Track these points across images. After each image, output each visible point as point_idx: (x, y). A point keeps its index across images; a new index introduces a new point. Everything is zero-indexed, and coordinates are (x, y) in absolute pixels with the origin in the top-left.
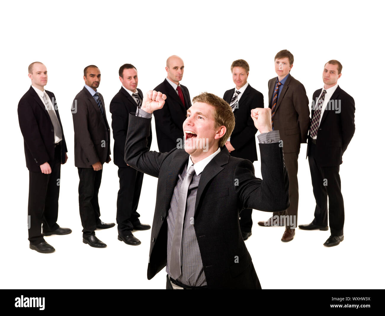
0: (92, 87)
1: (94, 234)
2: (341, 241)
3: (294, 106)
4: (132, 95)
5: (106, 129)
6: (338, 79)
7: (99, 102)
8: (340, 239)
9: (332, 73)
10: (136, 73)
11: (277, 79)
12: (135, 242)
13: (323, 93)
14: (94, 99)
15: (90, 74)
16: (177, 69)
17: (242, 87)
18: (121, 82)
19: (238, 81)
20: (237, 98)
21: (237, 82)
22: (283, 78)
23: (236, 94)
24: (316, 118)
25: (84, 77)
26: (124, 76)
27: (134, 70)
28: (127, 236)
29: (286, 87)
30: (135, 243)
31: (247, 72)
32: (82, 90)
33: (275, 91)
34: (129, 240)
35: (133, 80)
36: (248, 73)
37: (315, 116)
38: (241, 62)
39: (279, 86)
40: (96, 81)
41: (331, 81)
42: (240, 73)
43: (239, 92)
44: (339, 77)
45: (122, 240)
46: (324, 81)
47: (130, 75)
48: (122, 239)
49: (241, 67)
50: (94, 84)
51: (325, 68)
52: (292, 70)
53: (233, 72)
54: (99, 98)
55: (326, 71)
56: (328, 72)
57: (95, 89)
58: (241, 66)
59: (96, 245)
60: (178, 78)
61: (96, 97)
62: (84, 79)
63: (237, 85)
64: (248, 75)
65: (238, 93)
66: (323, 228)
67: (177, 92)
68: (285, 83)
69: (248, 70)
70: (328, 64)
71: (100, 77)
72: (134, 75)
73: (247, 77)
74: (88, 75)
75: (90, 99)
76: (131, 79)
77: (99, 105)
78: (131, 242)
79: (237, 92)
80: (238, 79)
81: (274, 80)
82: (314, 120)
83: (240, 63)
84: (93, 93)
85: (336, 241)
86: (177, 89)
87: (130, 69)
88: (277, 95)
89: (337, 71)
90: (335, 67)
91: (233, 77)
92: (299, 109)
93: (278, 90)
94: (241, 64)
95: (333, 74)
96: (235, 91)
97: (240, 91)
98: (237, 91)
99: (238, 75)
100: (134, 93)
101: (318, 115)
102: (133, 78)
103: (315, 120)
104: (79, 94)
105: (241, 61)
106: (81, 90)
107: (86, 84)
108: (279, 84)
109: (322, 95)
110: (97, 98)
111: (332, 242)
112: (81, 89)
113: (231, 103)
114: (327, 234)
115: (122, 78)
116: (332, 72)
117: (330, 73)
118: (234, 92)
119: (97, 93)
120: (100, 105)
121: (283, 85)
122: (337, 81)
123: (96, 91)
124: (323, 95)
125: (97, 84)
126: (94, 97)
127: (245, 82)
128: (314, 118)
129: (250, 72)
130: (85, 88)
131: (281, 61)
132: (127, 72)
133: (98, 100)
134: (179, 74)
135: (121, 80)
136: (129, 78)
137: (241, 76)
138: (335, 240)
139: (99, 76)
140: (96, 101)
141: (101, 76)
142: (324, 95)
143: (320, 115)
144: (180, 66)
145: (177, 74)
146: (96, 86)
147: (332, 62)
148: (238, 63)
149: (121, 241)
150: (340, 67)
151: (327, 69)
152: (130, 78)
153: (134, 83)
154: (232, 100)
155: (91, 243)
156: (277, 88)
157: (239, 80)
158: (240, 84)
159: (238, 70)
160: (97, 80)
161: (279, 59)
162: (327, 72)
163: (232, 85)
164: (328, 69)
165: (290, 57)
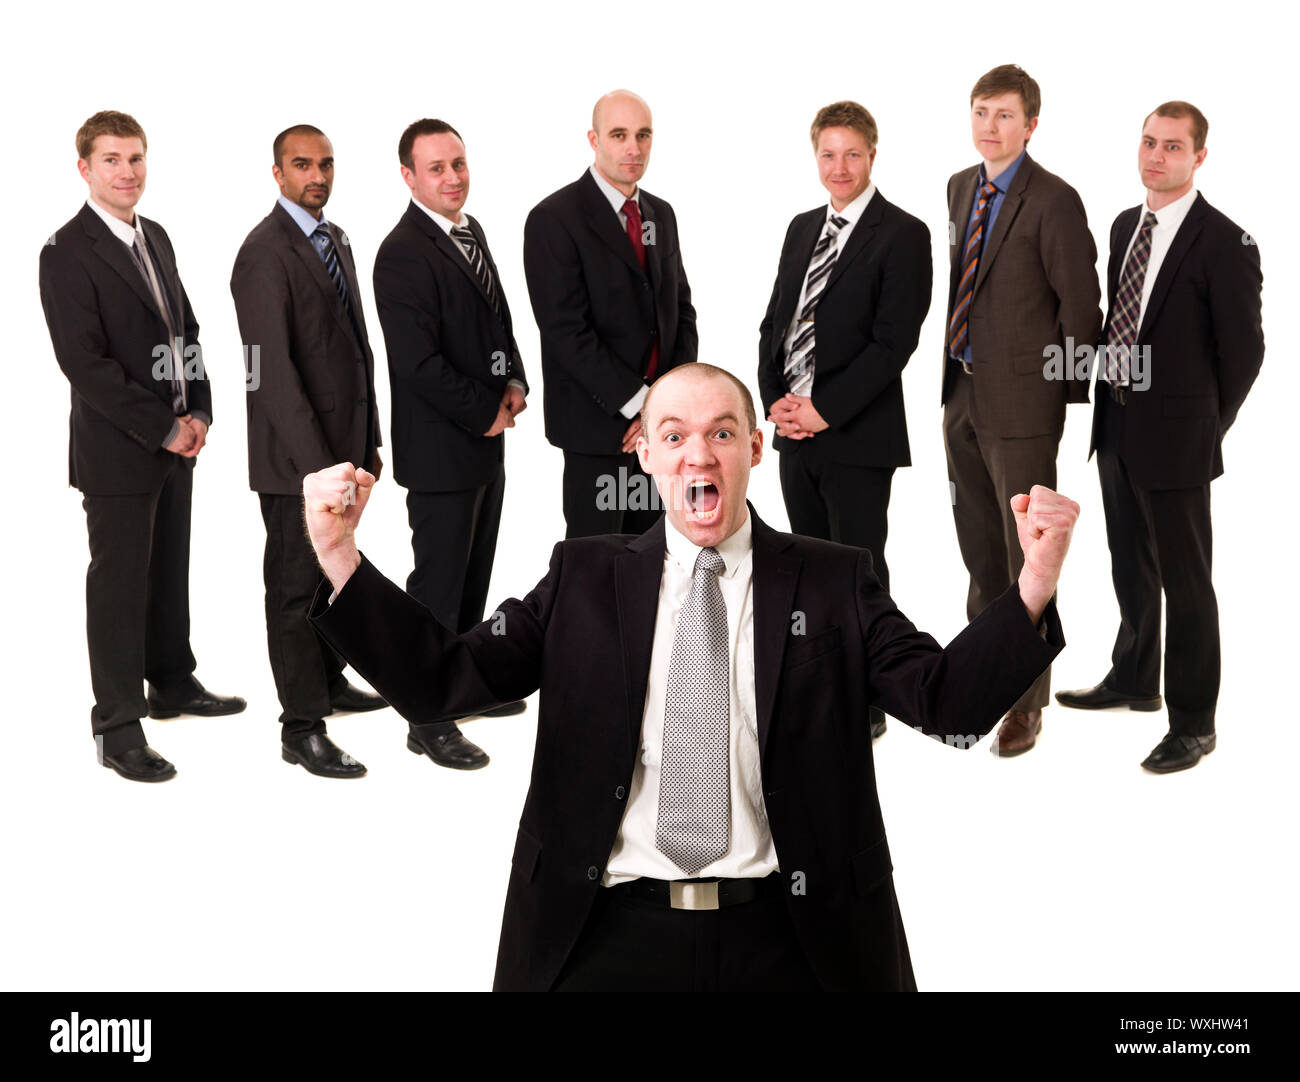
0: (302, 204)
1: (320, 728)
2: (1206, 753)
3: (1044, 271)
4: (451, 232)
5: (358, 353)
6: (1194, 168)
7: (331, 258)
8: (1200, 745)
9: (1173, 148)
10: (460, 148)
11: (979, 171)
12: (469, 758)
13: (1146, 224)
14: (312, 249)
15: (293, 157)
16: (625, 136)
17: (852, 200)
18: (409, 185)
19: (841, 180)
20: (835, 242)
21: (834, 182)
22: (1003, 166)
23: (829, 228)
24: (1124, 317)
25: (274, 167)
26: (416, 163)
27: (452, 139)
28: (441, 738)
29: (1017, 203)
30: (469, 760)
31: (870, 147)
32: (271, 215)
33: (976, 217)
34: (448, 749)
35: (451, 176)
36: (875, 151)
37: (1120, 309)
38: (848, 109)
39: (988, 198)
40: (315, 184)
41: (1172, 179)
42: (849, 148)
43: (840, 219)
44: (1200, 160)
45: (422, 750)
46: (1145, 179)
47: (437, 158)
48: (422, 746)
49: (850, 127)
50: (308, 194)
51: (1146, 132)
52: (1035, 137)
53: (820, 149)
54: (331, 243)
55: (1151, 144)
56: (1159, 147)
57: (315, 210)
58: (849, 123)
59: (328, 767)
60: (626, 168)
61: (320, 241)
62: (276, 174)
63: (833, 195)
64: (872, 157)
65: (840, 222)
66: (1143, 700)
67: (623, 220)
68: (1011, 187)
69: (874, 138)
70: (1155, 116)
71: (332, 166)
72: (454, 156)
73: (871, 164)
74: (287, 160)
75: (297, 248)
76: (443, 172)
77: (331, 269)
78: (454, 758)
79: (834, 220)
80: (838, 172)
81: (971, 178)
82: (1117, 323)
83: (845, 114)
84: (307, 224)
85: (1188, 752)
86: (622, 210)
87: (436, 137)
88: (980, 229)
89: (1189, 142)
90: (1182, 128)
91: (821, 167)
92: (1061, 278)
93: (986, 212)
94: (849, 116)
95: (1176, 153)
96: (829, 216)
97: (844, 215)
98: (836, 216)
99: (839, 157)
100: (459, 226)
101: (1131, 304)
102: (449, 168)
103: (1122, 324)
104: (256, 229)
105: (847, 106)
106: (267, 215)
107: (284, 193)
108: (989, 189)
109: (1141, 232)
110: (322, 243)
111: (1171, 756)
112: (267, 210)
113: (813, 260)
114: (1155, 725)
115: (410, 171)
116: (1172, 145)
117: (1166, 148)
118: (824, 221)
119: (324, 225)
120: (335, 269)
121: (1003, 193)
122: (1192, 176)
123: (319, 217)
124: (1144, 233)
125: (320, 193)
126: (312, 241)
127: (865, 183)
128: (1118, 316)
129: (880, 146)
130: (279, 208)
131: (993, 105)
132: (427, 148)
133: (326, 252)
134: (630, 155)
135: (406, 177)
136: (435, 169)
137: (849, 162)
138: (1185, 748)
139: (327, 164)
140: (322, 255)
141: (336, 164)
142: (1149, 233)
143: (1137, 306)
144: (633, 128)
145: (623, 154)
146: (317, 201)
147: (1170, 110)
148: (839, 112)
149: (420, 753)
150: (1200, 126)
151: (1152, 135)
152: (438, 168)
153: (453, 186)
154: (817, 248)
155: (311, 761)
156: (982, 205)
157: (843, 175)
158: (846, 190)
159: (839, 138)
160: (319, 179)
161: (985, 99)
162: (1153, 148)
163: (815, 196)
164: (1156, 137)
165: (1027, 94)
